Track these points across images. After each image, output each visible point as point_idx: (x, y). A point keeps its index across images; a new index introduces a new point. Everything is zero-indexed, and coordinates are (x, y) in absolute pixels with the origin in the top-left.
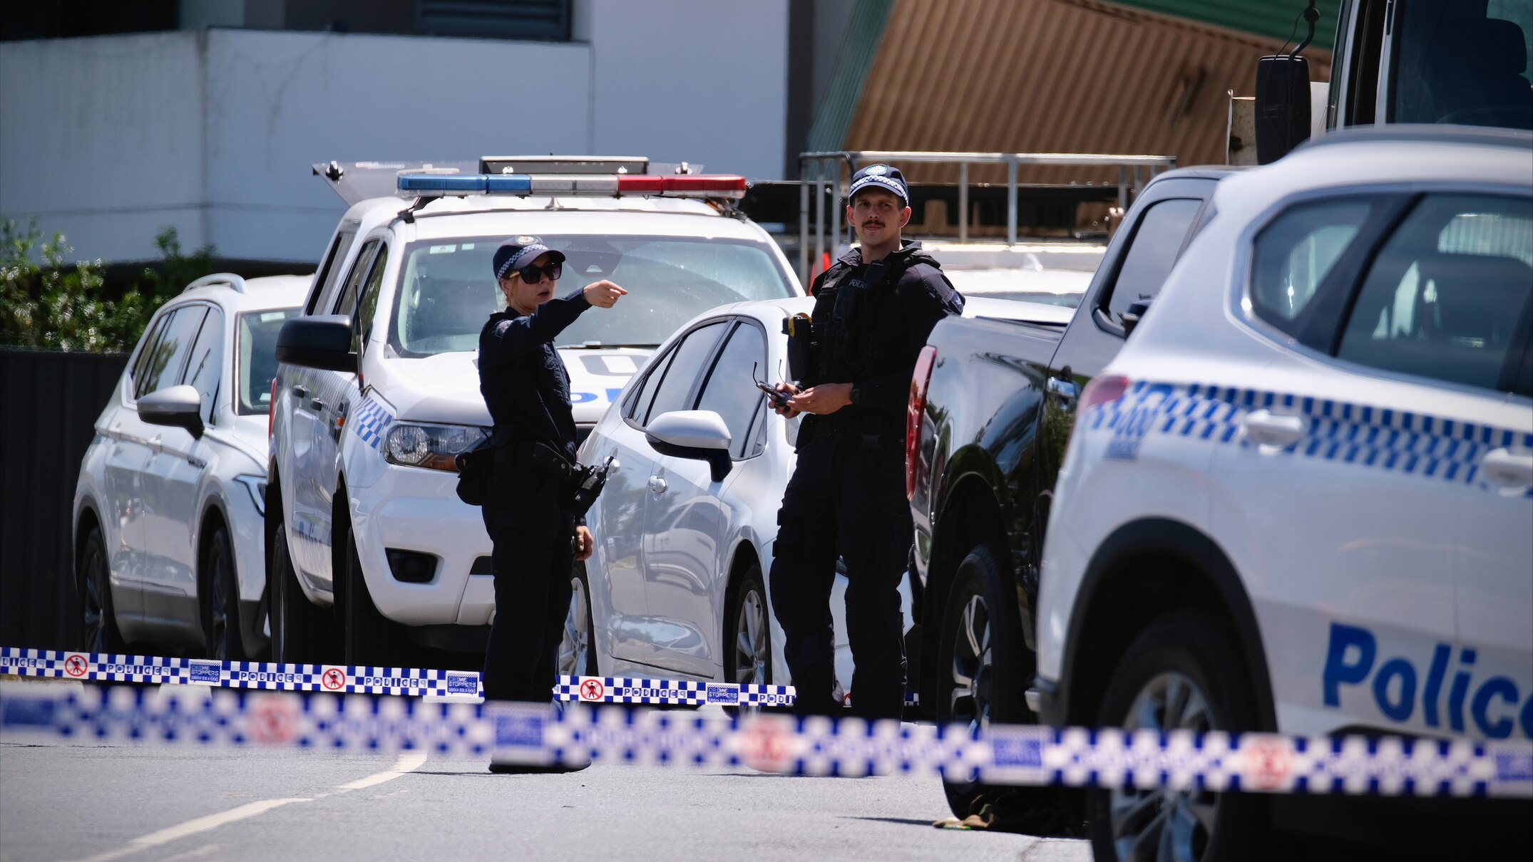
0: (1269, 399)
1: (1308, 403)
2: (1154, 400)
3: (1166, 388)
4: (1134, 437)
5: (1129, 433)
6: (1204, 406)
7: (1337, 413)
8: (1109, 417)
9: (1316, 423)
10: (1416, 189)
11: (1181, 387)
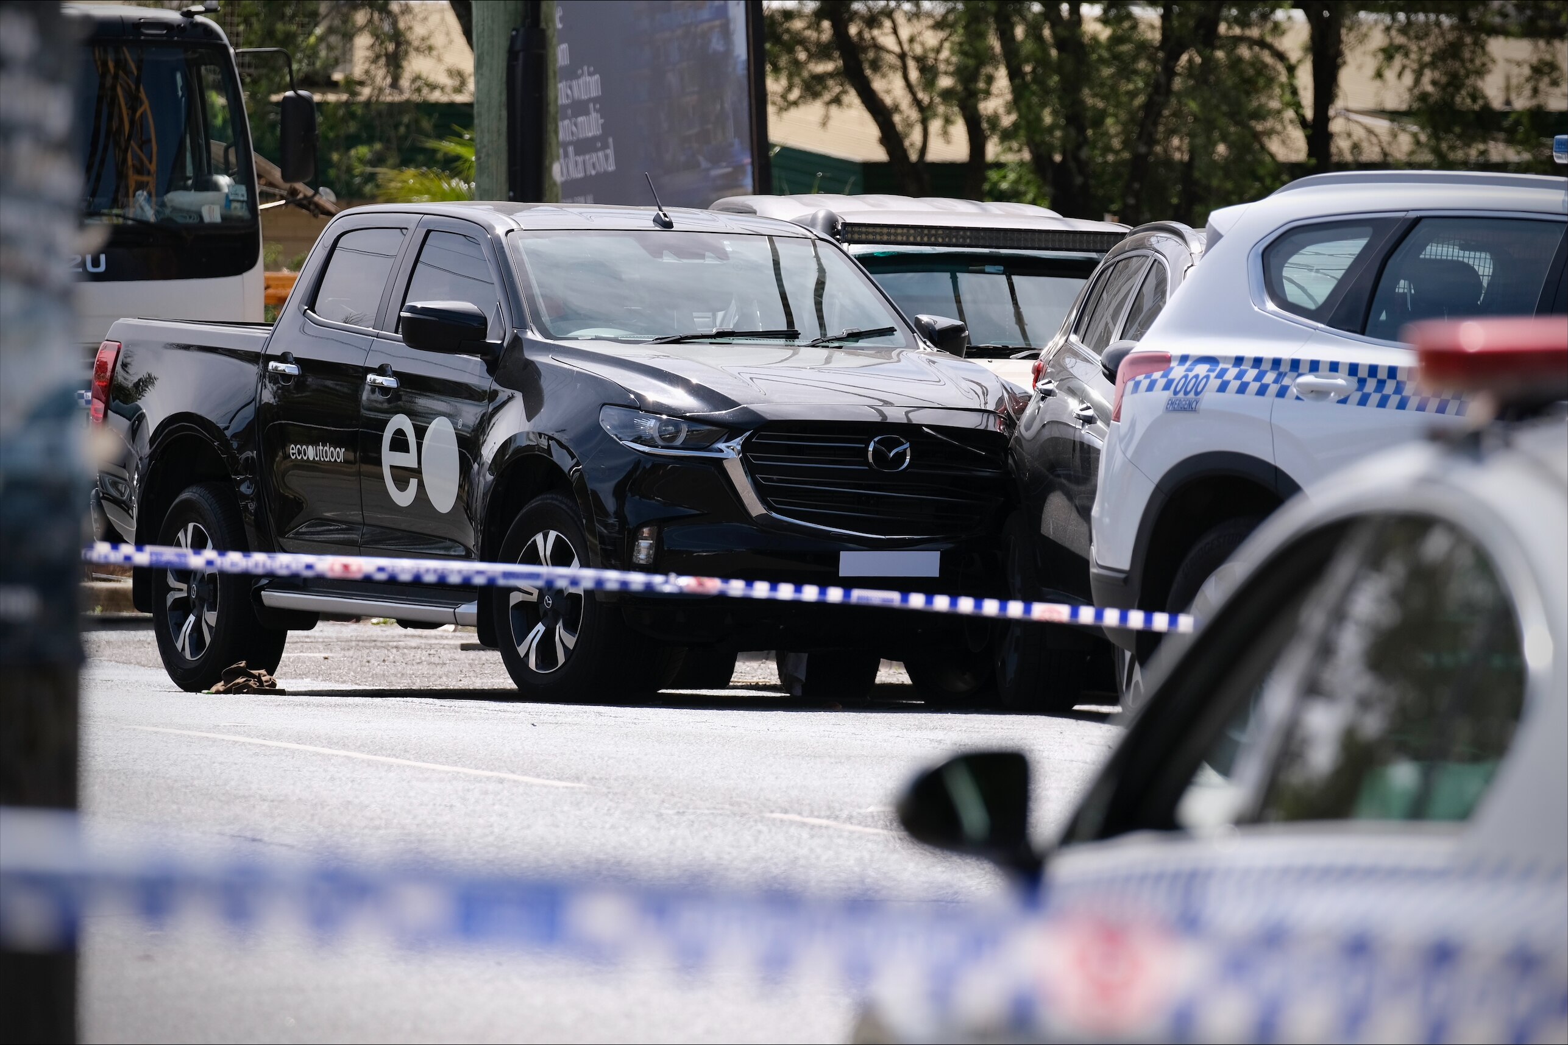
0: (1314, 366)
1: (1353, 369)
2: (1202, 369)
3: (1211, 360)
4: (1192, 395)
5: (1186, 393)
6: (1251, 373)
7: (1382, 375)
8: (1162, 382)
9: (1362, 382)
10: (1413, 215)
11: (1226, 359)
